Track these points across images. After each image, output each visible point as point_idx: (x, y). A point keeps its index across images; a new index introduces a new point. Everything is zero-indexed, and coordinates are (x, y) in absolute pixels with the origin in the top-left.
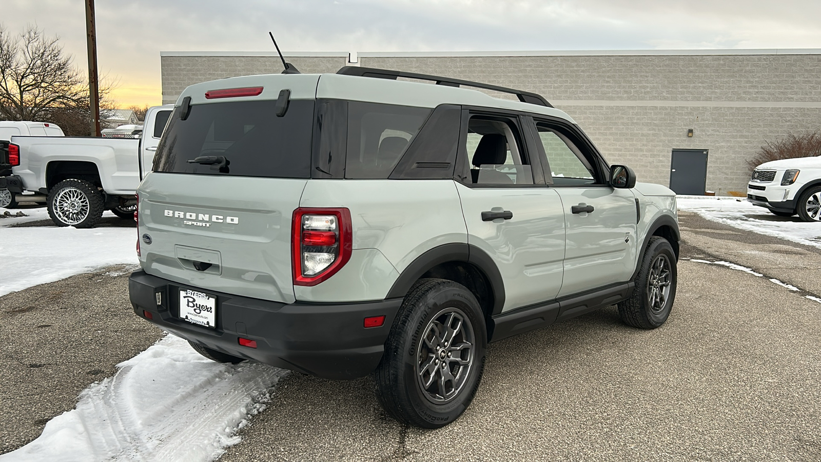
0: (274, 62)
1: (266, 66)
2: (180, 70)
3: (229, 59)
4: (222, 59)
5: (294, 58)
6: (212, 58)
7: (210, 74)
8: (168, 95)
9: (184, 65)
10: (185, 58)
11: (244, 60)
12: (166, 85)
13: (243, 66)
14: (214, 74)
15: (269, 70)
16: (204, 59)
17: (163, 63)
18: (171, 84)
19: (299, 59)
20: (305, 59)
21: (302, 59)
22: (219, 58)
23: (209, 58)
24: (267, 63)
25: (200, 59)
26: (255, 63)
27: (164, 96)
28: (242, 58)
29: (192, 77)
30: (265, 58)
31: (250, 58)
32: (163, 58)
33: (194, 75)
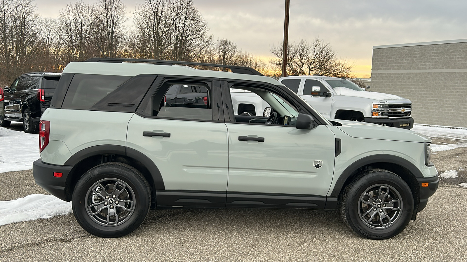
0: (439, 47)
1: (433, 50)
2: (383, 56)
3: (411, 47)
4: (407, 48)
5: (453, 44)
6: (401, 48)
7: (399, 57)
8: (375, 70)
9: (385, 53)
10: (386, 49)
11: (420, 48)
12: (374, 65)
13: (419, 51)
14: (401, 57)
15: (435, 52)
16: (396, 49)
17: (374, 53)
18: (377, 64)
19: (456, 44)
20: (460, 44)
21: (458, 44)
22: (405, 48)
23: (399, 48)
24: (434, 49)
25: (394, 49)
26: (426, 49)
27: (373, 71)
28: (419, 47)
29: (389, 59)
30: (433, 46)
31: (424, 46)
32: (374, 50)
33: (390, 58)
